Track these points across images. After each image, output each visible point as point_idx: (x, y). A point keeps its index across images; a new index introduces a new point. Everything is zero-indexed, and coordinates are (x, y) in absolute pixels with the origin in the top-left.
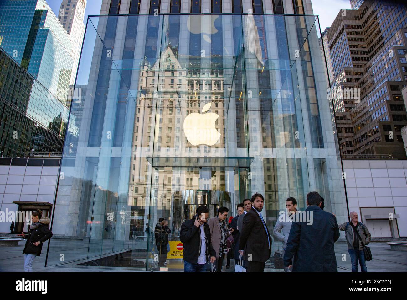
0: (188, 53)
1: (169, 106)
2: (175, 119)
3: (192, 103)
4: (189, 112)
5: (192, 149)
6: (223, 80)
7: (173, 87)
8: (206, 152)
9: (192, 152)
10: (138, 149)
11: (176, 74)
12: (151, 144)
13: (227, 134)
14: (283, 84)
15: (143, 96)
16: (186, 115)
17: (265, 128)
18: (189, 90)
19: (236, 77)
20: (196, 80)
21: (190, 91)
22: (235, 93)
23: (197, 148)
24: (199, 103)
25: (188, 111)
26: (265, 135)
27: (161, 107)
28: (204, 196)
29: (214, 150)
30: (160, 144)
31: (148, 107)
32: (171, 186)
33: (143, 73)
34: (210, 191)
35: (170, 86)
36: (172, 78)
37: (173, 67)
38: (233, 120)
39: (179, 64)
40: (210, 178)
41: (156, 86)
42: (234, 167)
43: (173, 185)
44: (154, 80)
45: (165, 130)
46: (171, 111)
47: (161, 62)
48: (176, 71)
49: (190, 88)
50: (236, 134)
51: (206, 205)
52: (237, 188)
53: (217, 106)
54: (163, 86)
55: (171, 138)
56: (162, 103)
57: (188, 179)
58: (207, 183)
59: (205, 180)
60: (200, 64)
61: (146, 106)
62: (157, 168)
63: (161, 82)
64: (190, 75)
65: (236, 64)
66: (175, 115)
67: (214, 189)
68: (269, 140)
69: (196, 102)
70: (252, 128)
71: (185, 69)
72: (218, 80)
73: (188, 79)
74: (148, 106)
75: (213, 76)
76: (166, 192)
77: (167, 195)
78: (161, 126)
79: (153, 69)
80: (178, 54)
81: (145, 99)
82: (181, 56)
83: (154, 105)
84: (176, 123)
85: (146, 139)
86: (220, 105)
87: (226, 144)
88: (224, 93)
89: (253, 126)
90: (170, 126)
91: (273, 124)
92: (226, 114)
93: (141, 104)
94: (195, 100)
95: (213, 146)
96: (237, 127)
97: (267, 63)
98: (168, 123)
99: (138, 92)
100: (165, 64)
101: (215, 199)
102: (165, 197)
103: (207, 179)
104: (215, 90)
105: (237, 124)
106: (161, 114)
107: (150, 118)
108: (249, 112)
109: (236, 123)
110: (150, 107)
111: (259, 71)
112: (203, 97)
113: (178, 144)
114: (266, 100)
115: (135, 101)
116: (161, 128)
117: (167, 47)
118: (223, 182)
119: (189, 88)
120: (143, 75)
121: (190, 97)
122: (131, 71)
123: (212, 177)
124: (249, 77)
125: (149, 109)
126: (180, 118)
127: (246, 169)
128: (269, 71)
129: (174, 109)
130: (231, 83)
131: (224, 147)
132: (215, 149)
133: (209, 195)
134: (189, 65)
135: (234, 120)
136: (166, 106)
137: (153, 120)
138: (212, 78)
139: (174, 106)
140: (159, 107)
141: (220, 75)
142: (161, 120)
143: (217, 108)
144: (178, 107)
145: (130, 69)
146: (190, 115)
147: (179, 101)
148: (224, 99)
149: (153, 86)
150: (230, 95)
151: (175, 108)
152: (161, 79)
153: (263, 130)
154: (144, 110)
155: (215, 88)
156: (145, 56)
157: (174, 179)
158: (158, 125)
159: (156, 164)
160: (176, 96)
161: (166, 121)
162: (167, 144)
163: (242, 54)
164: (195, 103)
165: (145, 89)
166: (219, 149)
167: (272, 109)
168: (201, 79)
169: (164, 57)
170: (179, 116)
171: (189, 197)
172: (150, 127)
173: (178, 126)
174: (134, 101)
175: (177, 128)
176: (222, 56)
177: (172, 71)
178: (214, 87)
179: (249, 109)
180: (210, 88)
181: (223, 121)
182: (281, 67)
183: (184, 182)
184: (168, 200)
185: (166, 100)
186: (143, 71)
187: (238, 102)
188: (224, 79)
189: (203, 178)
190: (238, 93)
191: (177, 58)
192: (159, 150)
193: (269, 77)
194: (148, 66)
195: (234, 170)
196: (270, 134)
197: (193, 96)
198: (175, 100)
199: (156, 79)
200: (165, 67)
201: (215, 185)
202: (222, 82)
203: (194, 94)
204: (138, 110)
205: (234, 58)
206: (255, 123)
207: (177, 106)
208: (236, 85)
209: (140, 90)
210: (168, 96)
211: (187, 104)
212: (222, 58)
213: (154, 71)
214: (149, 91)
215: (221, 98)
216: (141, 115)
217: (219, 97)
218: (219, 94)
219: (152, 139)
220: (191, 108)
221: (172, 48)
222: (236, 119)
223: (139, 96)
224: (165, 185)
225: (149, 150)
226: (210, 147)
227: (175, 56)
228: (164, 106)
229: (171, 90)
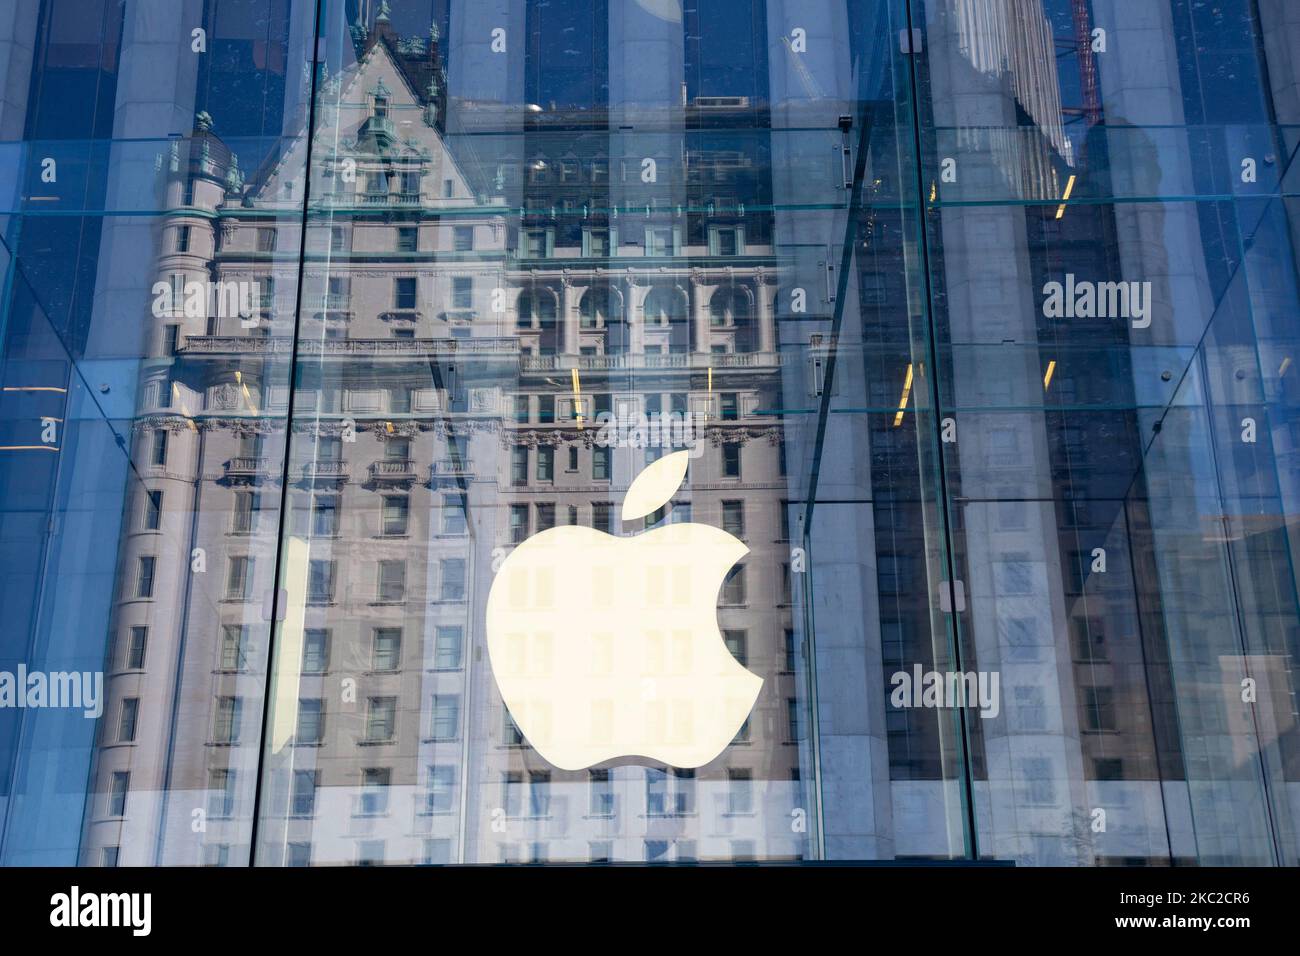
0: (520, 89)
1: (382, 472)
2: (424, 566)
4: (534, 512)
5: (555, 788)
6: (771, 281)
7: (411, 333)
8: (660, 808)
9: (554, 811)
10: (142, 801)
11: (438, 239)
12: (244, 759)
13: (811, 677)
14: (1218, 302)
15: (185, 400)
16: (506, 536)
17: (1098, 621)
18: (527, 350)
20: (577, 283)
21: (536, 364)
22: (860, 369)
24: (603, 449)
25: (521, 509)
26: (1099, 676)
27: (320, 483)
29: (718, 797)
30: (309, 759)
31: (225, 482)
33: (185, 231)
35: (386, 330)
36: (404, 270)
37: (410, 182)
38: (855, 571)
39: (450, 171)
41: (281, 325)
44: (270, 280)
45: (355, 648)
46: (394, 513)
47: (319, 151)
48: (436, 218)
49: (532, 342)
50: (879, 670)
53: (732, 468)
54: (342, 325)
55: (399, 715)
56: (333, 449)
60: (604, 163)
61: (207, 471)
63: (318, 301)
64: (535, 244)
65: (860, 174)
66: (425, 533)
68: (1135, 715)
69: (579, 443)
71: (499, 202)
72: (740, 280)
73: (517, 274)
74: (221, 473)
75: (700, 251)
78: (323, 617)
79: (262, 205)
80: (443, 93)
81: (198, 419)
82: (469, 105)
83: (271, 468)
84: (433, 595)
85: (200, 723)
86: (755, 456)
87: (804, 749)
88: (779, 373)
89: (1009, 608)
90: (392, 616)
91: (1157, 596)
92: (797, 526)
93: (170, 456)
94: (570, 424)
95: (710, 771)
96: (886, 620)
97: (1096, 150)
98: (374, 597)
99: (145, 373)
104: (721, 348)
106: (319, 529)
107: (239, 567)
108: (971, 513)
109: (874, 591)
110: (239, 477)
111: (1037, 213)
112: (627, 405)
113: (445, 754)
114: (1097, 416)
115: (126, 444)
116: (319, 639)
117: (361, 48)
119: (526, 341)
120: (184, 246)
121: (534, 403)
122: (92, 230)
124: (963, 250)
125: (231, 494)
126: (461, 563)
128: (1111, 207)
129: (416, 492)
130: (830, 310)
131: (796, 775)
132: (725, 786)
134: (527, 172)
135: (863, 568)
136: (357, 472)
137: (262, 580)
138: (693, 262)
139: (418, 470)
140: (303, 484)
141: (749, 241)
142: (322, 582)
143: (731, 481)
144: (446, 482)
145: (84, 212)
146: (537, 541)
147: (452, 439)
148: (780, 417)
149: (266, 331)
150: (826, 394)
151: (428, 485)
152: (321, 272)
153: (1087, 642)
154: (196, 509)
155: (721, 339)
156: (198, 110)
158: (296, 618)
160: (430, 400)
161: (358, 580)
162: (362, 759)
164: (573, 451)
165: (200, 347)
166: (758, 787)
167: (1143, 487)
168: (614, 273)
169: (339, 118)
170: (458, 547)
172: (234, 631)
173: (451, 615)
174: (120, 441)
175: (443, 631)
176: (762, 105)
177: (400, 215)
178: (708, 332)
179: (969, 489)
180: (685, 341)
181: (777, 577)
182: (1200, 185)
186: (181, 221)
187: (887, 440)
188: (780, 271)
190: (884, 370)
191: (440, 126)
192: (304, 805)
193: (1115, 246)
194: (221, 182)
196: (1136, 674)
197: (557, 398)
198: (425, 425)
199: (285, 274)
202: (765, 294)
203: (564, 382)
204: (144, 503)
205: (845, 123)
206: (1020, 585)
207: (441, 471)
209: (161, 357)
210: (378, 402)
211: (517, 458)
212: (760, 121)
213: (273, 219)
214: (235, 364)
215: (759, 413)
216: (168, 543)
217: (749, 403)
218: (748, 380)
219: (251, 717)
220: (547, 483)
221: (402, 50)
222: (871, 560)
223: (153, 405)
225: (228, 805)
226: (684, 774)
227: (420, 113)
228: (346, 470)
229: (400, 355)
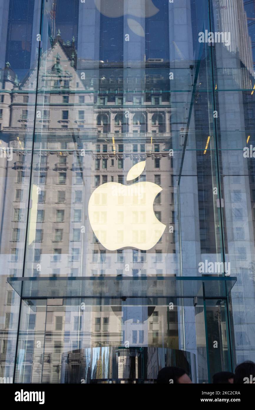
0: (98, 56)
1: (59, 166)
2: (71, 192)
3: (107, 159)
4: (101, 178)
5: (107, 255)
6: (169, 112)
7: (67, 126)
8: (136, 260)
9: (107, 261)
11: (74, 99)
12: (21, 246)
16: (93, 184)
18: (99, 132)
19: (197, 104)
20: (114, 112)
21: (102, 136)
22: (194, 138)
23: (116, 254)
24: (121, 160)
25: (98, 177)
27: (41, 169)
28: (132, 359)
29: (152, 257)
30: (39, 246)
32: (62, 337)
33: (3, 97)
34: (145, 349)
35: (60, 125)
36: (65, 108)
38: (192, 195)
39: (78, 80)
40: (146, 319)
41: (30, 124)
42: (194, 297)
43: (67, 334)
44: (27, 111)
45: (51, 215)
46: (62, 178)
47: (41, 74)
48: (74, 93)
49: (101, 129)
50: (198, 223)
51: (137, 380)
52: (201, 340)
53: (157, 165)
54: (47, 124)
55: (64, 234)
56: (45, 159)
57: (98, 320)
58: (139, 327)
59: (135, 322)
60: (122, 78)
61: (9, 165)
62: (31, 300)
64: (102, 101)
65: (195, 81)
66: (71, 184)
67: (155, 340)
69: (114, 158)
70: (231, 210)
71: (92, 89)
72: (160, 112)
73: (97, 110)
74: (13, 166)
75: (149, 103)
76: (50, 350)
77: (53, 357)
78: (42, 206)
79: (24, 89)
80: (76, 57)
82: (83, 61)
83: (27, 164)
84: (73, 201)
85: (8, 235)
86: (164, 162)
87: (177, 244)
88: (171, 138)
89: (235, 206)
90: (62, 206)
92: (176, 182)
94: (112, 153)
95: (150, 251)
96: (200, 209)
98: (57, 201)
100: (50, 78)
101: (156, 364)
102: (49, 361)
103: (138, 321)
104: (155, 131)
105: (200, 202)
106: (41, 182)
107: (19, 192)
108: (225, 179)
110: (18, 167)
112: (128, 148)
113: (76, 245)
116: (41, 213)
117: (53, 44)
118: (172, 326)
119: (99, 129)
120: (2, 101)
121: (101, 147)
123: (149, 315)
125: (16, 172)
126: (81, 192)
127: (220, 301)
129: (68, 172)
130: (186, 121)
131: (174, 252)
132: (155, 255)
133: (142, 356)
134: (100, 80)
135: (194, 194)
136: (52, 166)
137: (25, 196)
138: (147, 107)
139: (69, 166)
140: (37, 169)
141: (163, 101)
142: (42, 198)
143: (157, 169)
144: (77, 169)
146: (102, 186)
147: (78, 157)
149: (26, 125)
150: (185, 145)
151: (72, 170)
152: (41, 109)
154: (6, 176)
155: (155, 129)
156: (6, 62)
157: (68, 321)
159: (28, 293)
160: (72, 146)
161: (52, 196)
162: (53, 246)
163: (208, 59)
164: (113, 160)
165: (7, 130)
166: (164, 255)
168: (124, 109)
169: (46, 65)
170: (80, 187)
171: (101, 359)
172: (17, 210)
173: (78, 206)
175: (76, 211)
176: (167, 61)
177: (64, 92)
178: (151, 127)
179: (225, 172)
180: (144, 130)
181: (170, 197)
183: (90, 326)
184: (56, 368)
185: (52, 153)
186: (2, 94)
187: (201, 158)
188: (172, 109)
189: (130, 318)
190: (201, 138)
191: (75, 67)
192: (37, 259)
194: (13, 82)
195: (195, 305)
197: (108, 145)
198: (71, 153)
199: (31, 109)
200: (50, 86)
201: (157, 334)
202: (167, 116)
203: (110, 141)
205: (191, 67)
206: (238, 199)
207: (75, 166)
208: (196, 121)
210: (57, 146)
211: (97, 162)
212: (167, 66)
213: (27, 93)
214: (17, 135)
215: (165, 150)
217: (162, 147)
218: (162, 141)
219: (22, 234)
220: (105, 169)
221: (64, 44)
224: (48, 334)
226: (143, 252)
227: (69, 63)
228: (48, 165)
229: (64, 133)
